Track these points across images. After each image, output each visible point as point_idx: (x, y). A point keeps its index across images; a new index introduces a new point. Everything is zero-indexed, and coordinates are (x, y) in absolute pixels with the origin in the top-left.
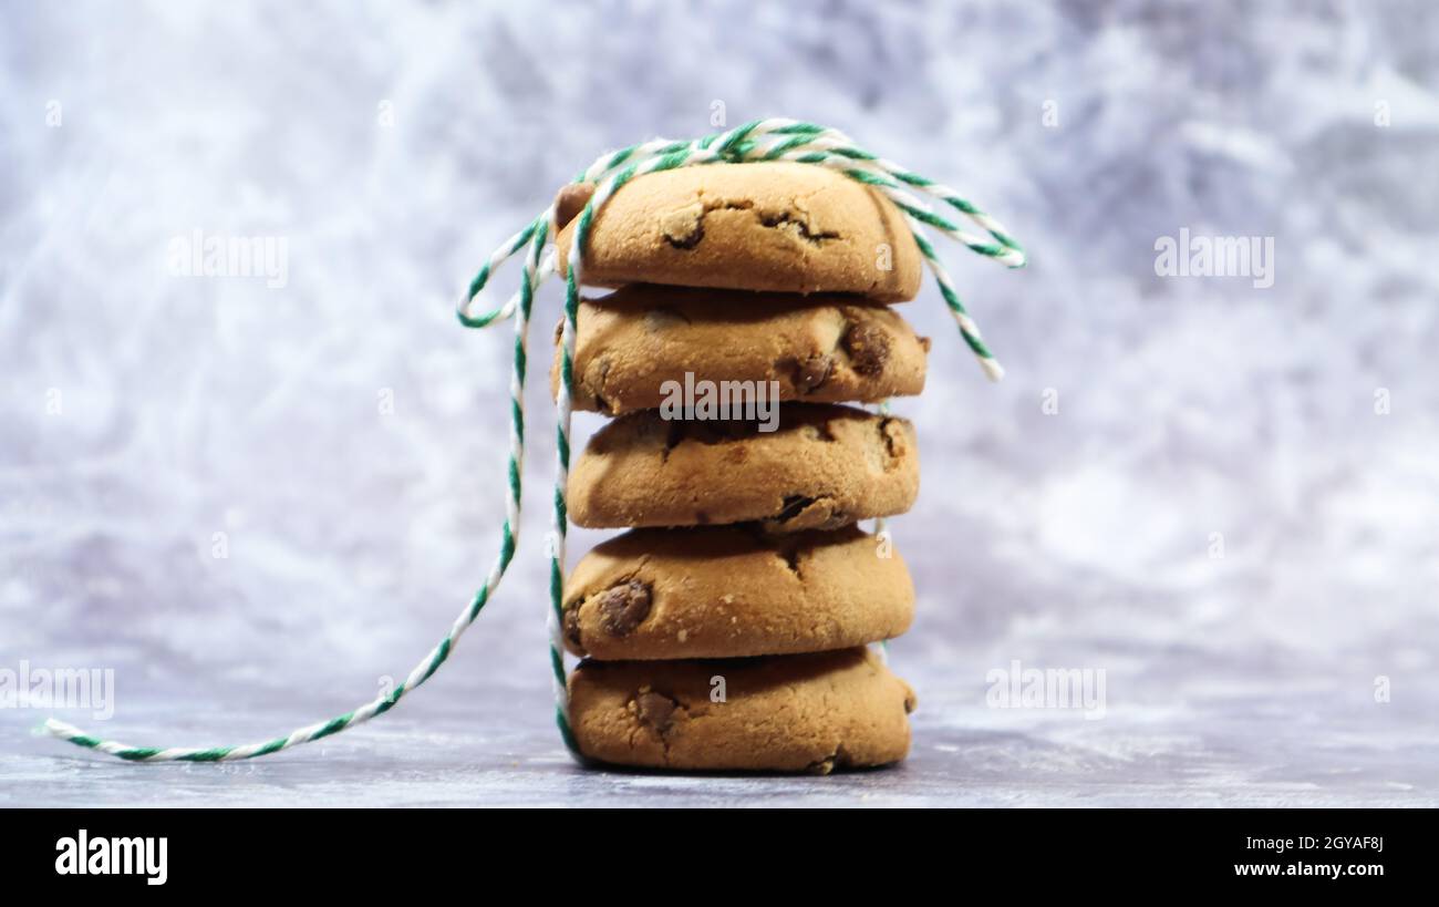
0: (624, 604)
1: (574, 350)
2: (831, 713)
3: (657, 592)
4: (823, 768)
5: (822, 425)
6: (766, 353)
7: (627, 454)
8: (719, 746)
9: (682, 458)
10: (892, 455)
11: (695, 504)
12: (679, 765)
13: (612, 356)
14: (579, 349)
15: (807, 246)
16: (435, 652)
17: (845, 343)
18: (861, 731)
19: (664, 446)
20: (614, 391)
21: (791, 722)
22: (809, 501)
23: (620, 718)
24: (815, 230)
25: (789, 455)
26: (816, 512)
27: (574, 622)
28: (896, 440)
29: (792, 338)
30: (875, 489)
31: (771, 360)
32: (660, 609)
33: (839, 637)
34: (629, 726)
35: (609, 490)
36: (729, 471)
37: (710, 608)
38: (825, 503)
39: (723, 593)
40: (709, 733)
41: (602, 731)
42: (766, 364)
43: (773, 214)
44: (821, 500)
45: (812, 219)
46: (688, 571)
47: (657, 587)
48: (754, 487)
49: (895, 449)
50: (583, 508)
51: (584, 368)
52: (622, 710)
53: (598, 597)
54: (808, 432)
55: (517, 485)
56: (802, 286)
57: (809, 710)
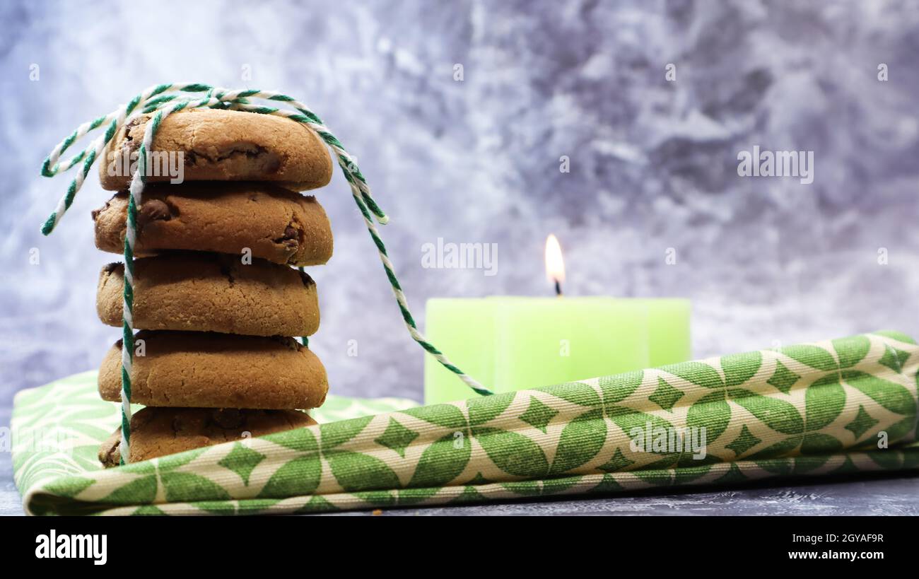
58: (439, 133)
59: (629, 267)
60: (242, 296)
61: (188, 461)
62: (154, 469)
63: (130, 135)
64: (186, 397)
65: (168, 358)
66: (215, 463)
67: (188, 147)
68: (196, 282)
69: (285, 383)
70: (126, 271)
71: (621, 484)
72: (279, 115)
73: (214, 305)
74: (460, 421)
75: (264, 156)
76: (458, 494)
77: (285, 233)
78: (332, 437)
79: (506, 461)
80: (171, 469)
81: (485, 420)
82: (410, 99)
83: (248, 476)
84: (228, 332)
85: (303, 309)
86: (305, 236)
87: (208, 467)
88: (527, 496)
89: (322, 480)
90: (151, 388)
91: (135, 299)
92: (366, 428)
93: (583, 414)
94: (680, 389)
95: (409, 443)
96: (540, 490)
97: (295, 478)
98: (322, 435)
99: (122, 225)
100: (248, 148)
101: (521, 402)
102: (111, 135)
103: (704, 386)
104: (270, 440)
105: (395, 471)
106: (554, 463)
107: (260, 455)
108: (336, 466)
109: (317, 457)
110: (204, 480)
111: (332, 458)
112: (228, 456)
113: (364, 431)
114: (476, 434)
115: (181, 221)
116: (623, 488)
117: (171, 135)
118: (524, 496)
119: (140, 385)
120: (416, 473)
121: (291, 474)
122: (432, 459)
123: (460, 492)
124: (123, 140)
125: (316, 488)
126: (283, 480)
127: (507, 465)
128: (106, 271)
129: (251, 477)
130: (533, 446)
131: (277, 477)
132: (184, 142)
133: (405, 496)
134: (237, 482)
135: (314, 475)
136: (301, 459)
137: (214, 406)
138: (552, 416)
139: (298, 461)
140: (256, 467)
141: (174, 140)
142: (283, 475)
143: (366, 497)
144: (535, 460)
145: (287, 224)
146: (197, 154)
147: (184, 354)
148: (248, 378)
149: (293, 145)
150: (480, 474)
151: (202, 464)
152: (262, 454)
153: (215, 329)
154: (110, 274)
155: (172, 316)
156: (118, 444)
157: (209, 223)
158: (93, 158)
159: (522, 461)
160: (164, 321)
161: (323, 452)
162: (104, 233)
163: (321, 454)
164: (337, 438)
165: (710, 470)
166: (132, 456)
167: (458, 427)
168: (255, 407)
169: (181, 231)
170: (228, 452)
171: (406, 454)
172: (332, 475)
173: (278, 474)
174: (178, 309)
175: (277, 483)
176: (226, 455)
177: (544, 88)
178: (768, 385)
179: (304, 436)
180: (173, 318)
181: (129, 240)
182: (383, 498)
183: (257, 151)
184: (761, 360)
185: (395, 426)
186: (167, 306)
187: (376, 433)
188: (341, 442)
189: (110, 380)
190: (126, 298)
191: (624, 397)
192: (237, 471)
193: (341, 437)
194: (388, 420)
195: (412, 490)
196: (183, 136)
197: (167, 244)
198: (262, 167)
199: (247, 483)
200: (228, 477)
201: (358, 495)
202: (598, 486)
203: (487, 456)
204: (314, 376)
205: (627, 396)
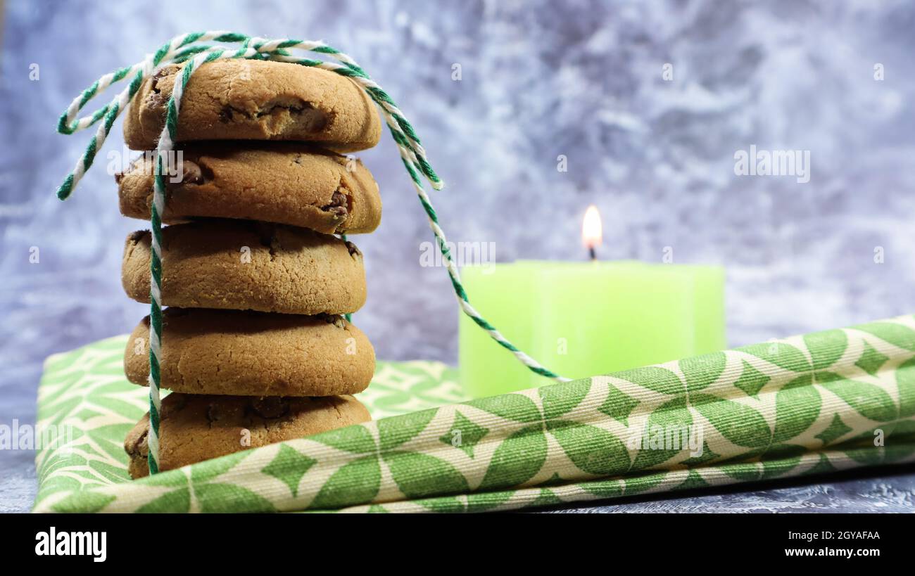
58: (453, 102)
59: (632, 230)
60: (285, 270)
61: (226, 469)
62: (187, 480)
63: (157, 86)
64: (222, 384)
65: (201, 339)
66: (259, 471)
67: (224, 101)
68: (232, 255)
69: (333, 366)
70: (154, 242)
71: (706, 481)
72: (324, 68)
73: (253, 280)
74: (534, 415)
75: (308, 113)
76: (534, 498)
77: (332, 199)
78: (392, 436)
79: (586, 459)
80: (206, 480)
81: (561, 413)
82: (427, 70)
83: (297, 485)
84: (269, 311)
85: (351, 284)
86: (354, 203)
87: (250, 476)
88: (608, 497)
89: (381, 488)
90: (182, 374)
91: (164, 273)
92: (429, 425)
93: (665, 404)
94: (767, 374)
95: (478, 440)
96: (622, 490)
97: (351, 486)
98: (380, 434)
99: (148, 188)
100: (292, 103)
101: (599, 390)
102: (136, 87)
103: (791, 370)
104: (321, 441)
105: (464, 474)
106: (637, 459)
107: (310, 460)
108: (397, 469)
109: (375, 460)
110: (246, 492)
111: (392, 461)
112: (273, 462)
113: (428, 428)
114: (551, 429)
115: (216, 186)
116: (708, 485)
117: (203, 87)
118: (604, 497)
119: (170, 370)
120: (486, 476)
121: (345, 482)
122: (504, 460)
123: (536, 496)
124: (150, 93)
125: (375, 496)
126: (338, 488)
127: (587, 464)
128: (132, 239)
129: (300, 486)
130: (614, 442)
131: (330, 485)
132: (219, 95)
133: (475, 503)
134: (284, 493)
135: (372, 481)
136: (357, 463)
137: (254, 394)
138: (633, 406)
139: (354, 465)
140: (306, 474)
141: (207, 93)
142: (337, 483)
143: (431, 506)
144: (617, 457)
145: (335, 189)
146: (234, 109)
147: (219, 335)
148: (292, 363)
149: (341, 101)
150: (556, 474)
151: (243, 473)
152: (312, 458)
153: (255, 308)
154: (136, 243)
155: (206, 293)
156: (145, 434)
157: (247, 188)
158: (116, 112)
159: (603, 459)
160: (197, 298)
161: (381, 454)
162: (128, 198)
163: (379, 456)
164: (397, 437)
165: (800, 463)
166: (161, 448)
167: (532, 421)
168: (299, 395)
169: (216, 197)
170: (273, 457)
171: (475, 454)
172: (393, 481)
173: (331, 481)
174: (213, 285)
175: (331, 493)
176: (270, 461)
177: (552, 61)
178: (856, 367)
179: (359, 436)
180: (207, 295)
181: (157, 206)
182: (450, 506)
183: (301, 107)
184: (846, 340)
185: (463, 422)
186: (200, 281)
187: (441, 430)
188: (402, 442)
189: (137, 362)
190: (154, 272)
191: (708, 383)
192: (283, 479)
193: (402, 436)
194: (454, 415)
195: (483, 496)
196: (218, 89)
197: (199, 211)
198: (307, 125)
199: (295, 493)
200: (273, 487)
201: (423, 504)
202: (683, 484)
203: (565, 455)
204: (363, 357)
205: (711, 383)
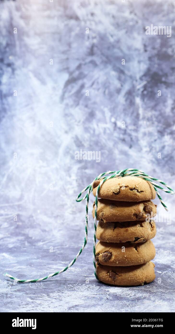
0: (107, 256)
1: (97, 210)
2: (143, 275)
3: (113, 254)
4: (142, 285)
5: (141, 224)
6: (131, 213)
7: (107, 229)
8: (124, 282)
9: (117, 231)
10: (152, 228)
11: (119, 239)
12: (117, 285)
13: (104, 212)
14: (98, 210)
15: (138, 194)
16: (73, 261)
17: (144, 209)
18: (148, 277)
19: (113, 228)
20: (104, 219)
21: (137, 277)
22: (139, 238)
23: (106, 276)
24: (139, 191)
25: (135, 230)
26: (140, 240)
27: (98, 258)
28: (153, 225)
29: (136, 210)
30: (150, 235)
31: (132, 214)
32: (113, 258)
33: (145, 262)
34: (108, 277)
35: (103, 236)
36: (125, 233)
37: (122, 258)
38: (142, 239)
39: (125, 255)
40: (122, 279)
41: (103, 278)
42: (132, 215)
43: (132, 188)
44: (141, 238)
45: (139, 189)
46: (118, 251)
47: (112, 253)
48: (130, 236)
49: (153, 226)
50: (99, 237)
51: (99, 214)
52: (106, 274)
53: (102, 254)
54: (138, 225)
55: (87, 231)
56: (137, 201)
57: (139, 275)
